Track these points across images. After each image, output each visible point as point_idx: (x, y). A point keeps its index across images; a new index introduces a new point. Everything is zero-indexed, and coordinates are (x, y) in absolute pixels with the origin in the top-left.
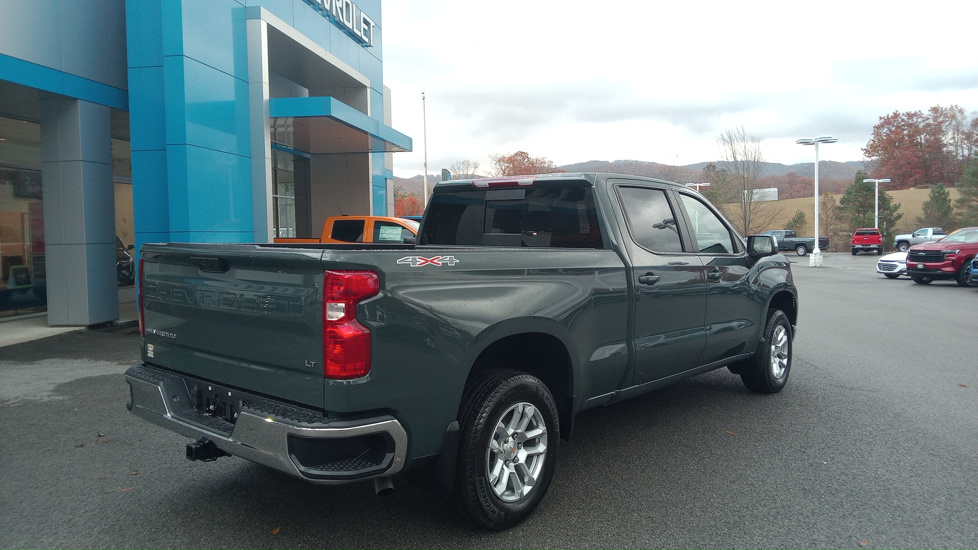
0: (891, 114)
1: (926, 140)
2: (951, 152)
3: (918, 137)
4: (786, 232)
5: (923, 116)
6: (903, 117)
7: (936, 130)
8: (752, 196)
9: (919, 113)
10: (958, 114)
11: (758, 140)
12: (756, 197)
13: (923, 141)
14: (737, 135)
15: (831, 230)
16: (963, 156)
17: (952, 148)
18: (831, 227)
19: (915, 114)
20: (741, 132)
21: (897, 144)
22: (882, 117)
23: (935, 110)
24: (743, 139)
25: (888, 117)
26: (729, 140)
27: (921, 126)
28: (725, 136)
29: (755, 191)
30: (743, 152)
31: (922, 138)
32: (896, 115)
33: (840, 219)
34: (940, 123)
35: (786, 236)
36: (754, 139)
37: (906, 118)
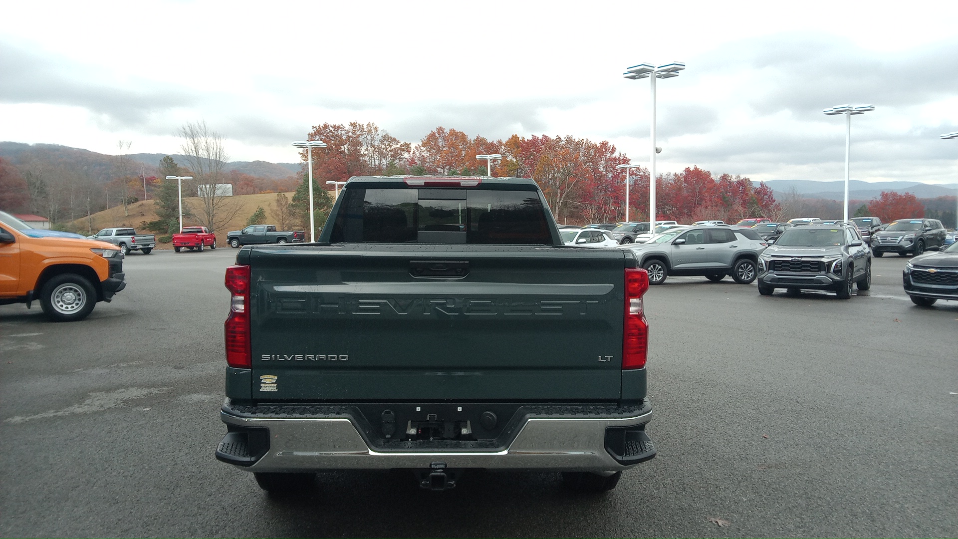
0: (322, 125)
1: (349, 150)
2: (366, 161)
3: (342, 147)
4: (268, 226)
5: (345, 129)
6: (331, 129)
7: (355, 143)
8: (215, 191)
9: (342, 126)
10: (373, 131)
11: (219, 137)
12: (218, 192)
13: (346, 151)
14: (199, 130)
15: (287, 225)
16: (375, 165)
17: (367, 158)
18: (287, 222)
19: (339, 127)
20: (202, 126)
21: (327, 151)
22: (315, 126)
23: (353, 125)
24: (205, 134)
25: (319, 126)
26: (192, 134)
27: (344, 137)
28: (188, 130)
29: (218, 186)
30: (206, 148)
31: (345, 148)
32: (326, 126)
33: (292, 214)
34: (358, 136)
35: (269, 230)
36: (216, 136)
37: (333, 129)
